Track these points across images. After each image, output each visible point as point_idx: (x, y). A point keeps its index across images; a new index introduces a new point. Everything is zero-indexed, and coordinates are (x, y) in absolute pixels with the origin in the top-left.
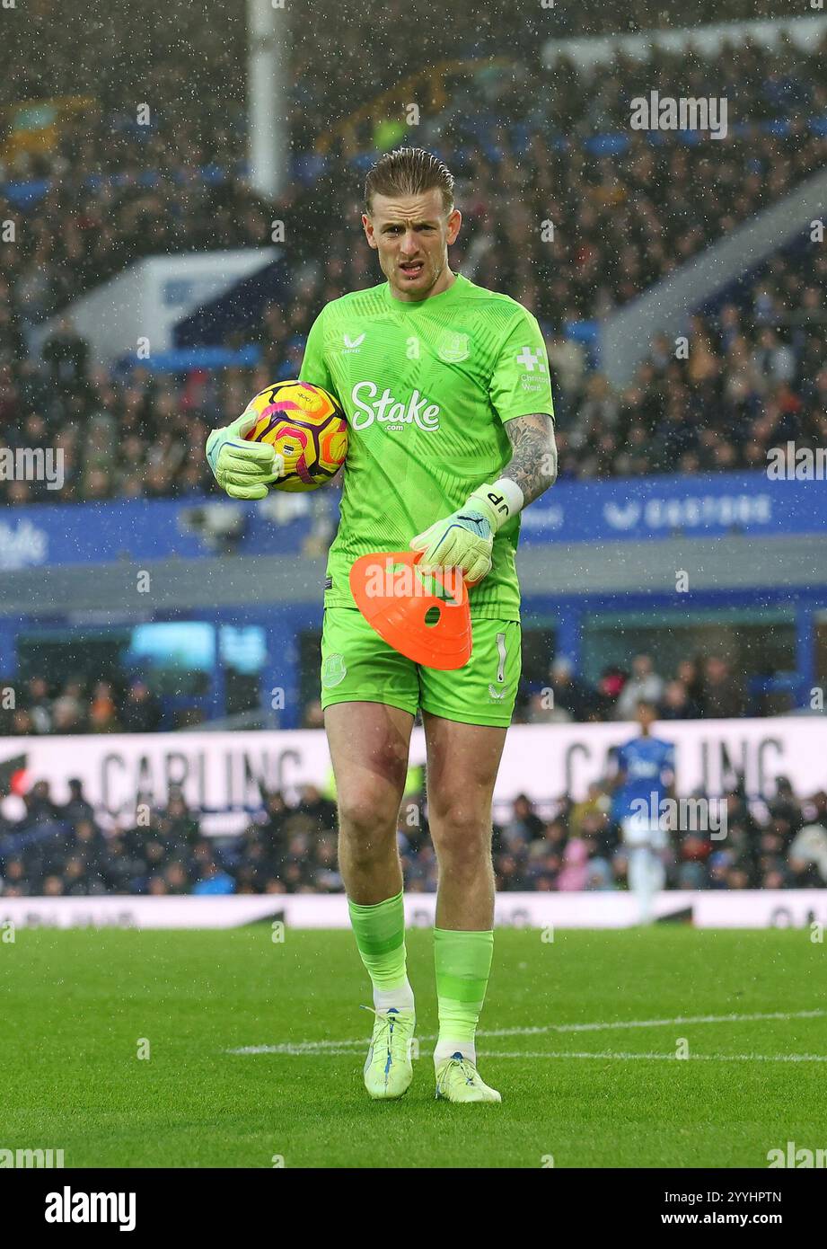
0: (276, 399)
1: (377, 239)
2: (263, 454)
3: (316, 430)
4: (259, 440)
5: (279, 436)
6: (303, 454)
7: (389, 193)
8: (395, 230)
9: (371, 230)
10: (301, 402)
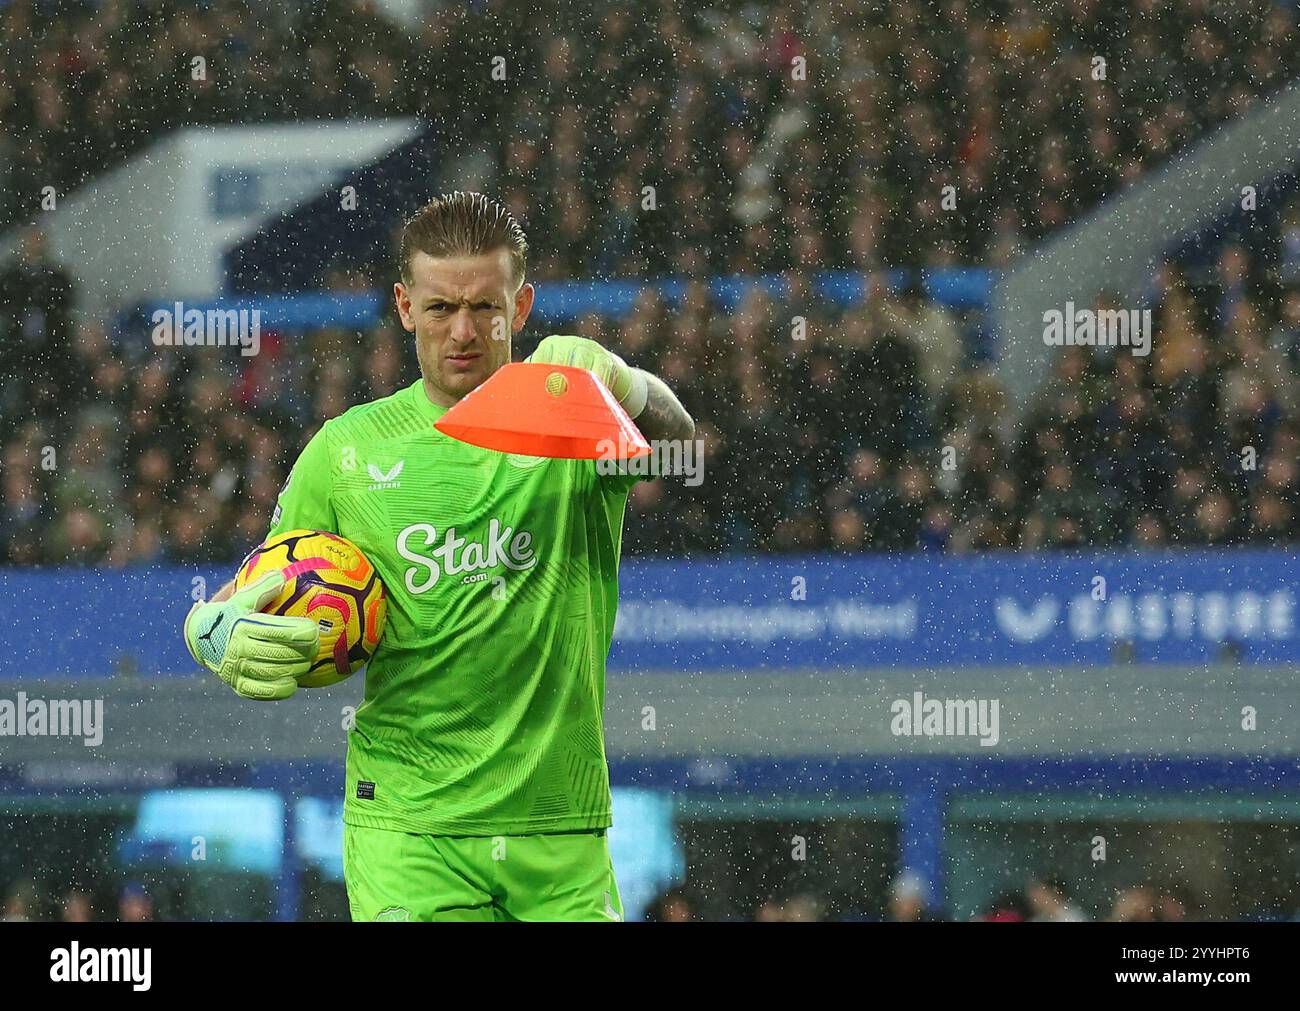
0: (296, 554)
1: (415, 317)
2: (303, 632)
3: (360, 596)
4: (281, 613)
5: (312, 606)
6: (345, 631)
7: (436, 253)
8: (444, 307)
9: (407, 305)
10: (334, 559)
